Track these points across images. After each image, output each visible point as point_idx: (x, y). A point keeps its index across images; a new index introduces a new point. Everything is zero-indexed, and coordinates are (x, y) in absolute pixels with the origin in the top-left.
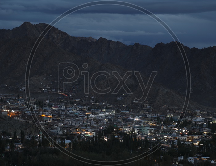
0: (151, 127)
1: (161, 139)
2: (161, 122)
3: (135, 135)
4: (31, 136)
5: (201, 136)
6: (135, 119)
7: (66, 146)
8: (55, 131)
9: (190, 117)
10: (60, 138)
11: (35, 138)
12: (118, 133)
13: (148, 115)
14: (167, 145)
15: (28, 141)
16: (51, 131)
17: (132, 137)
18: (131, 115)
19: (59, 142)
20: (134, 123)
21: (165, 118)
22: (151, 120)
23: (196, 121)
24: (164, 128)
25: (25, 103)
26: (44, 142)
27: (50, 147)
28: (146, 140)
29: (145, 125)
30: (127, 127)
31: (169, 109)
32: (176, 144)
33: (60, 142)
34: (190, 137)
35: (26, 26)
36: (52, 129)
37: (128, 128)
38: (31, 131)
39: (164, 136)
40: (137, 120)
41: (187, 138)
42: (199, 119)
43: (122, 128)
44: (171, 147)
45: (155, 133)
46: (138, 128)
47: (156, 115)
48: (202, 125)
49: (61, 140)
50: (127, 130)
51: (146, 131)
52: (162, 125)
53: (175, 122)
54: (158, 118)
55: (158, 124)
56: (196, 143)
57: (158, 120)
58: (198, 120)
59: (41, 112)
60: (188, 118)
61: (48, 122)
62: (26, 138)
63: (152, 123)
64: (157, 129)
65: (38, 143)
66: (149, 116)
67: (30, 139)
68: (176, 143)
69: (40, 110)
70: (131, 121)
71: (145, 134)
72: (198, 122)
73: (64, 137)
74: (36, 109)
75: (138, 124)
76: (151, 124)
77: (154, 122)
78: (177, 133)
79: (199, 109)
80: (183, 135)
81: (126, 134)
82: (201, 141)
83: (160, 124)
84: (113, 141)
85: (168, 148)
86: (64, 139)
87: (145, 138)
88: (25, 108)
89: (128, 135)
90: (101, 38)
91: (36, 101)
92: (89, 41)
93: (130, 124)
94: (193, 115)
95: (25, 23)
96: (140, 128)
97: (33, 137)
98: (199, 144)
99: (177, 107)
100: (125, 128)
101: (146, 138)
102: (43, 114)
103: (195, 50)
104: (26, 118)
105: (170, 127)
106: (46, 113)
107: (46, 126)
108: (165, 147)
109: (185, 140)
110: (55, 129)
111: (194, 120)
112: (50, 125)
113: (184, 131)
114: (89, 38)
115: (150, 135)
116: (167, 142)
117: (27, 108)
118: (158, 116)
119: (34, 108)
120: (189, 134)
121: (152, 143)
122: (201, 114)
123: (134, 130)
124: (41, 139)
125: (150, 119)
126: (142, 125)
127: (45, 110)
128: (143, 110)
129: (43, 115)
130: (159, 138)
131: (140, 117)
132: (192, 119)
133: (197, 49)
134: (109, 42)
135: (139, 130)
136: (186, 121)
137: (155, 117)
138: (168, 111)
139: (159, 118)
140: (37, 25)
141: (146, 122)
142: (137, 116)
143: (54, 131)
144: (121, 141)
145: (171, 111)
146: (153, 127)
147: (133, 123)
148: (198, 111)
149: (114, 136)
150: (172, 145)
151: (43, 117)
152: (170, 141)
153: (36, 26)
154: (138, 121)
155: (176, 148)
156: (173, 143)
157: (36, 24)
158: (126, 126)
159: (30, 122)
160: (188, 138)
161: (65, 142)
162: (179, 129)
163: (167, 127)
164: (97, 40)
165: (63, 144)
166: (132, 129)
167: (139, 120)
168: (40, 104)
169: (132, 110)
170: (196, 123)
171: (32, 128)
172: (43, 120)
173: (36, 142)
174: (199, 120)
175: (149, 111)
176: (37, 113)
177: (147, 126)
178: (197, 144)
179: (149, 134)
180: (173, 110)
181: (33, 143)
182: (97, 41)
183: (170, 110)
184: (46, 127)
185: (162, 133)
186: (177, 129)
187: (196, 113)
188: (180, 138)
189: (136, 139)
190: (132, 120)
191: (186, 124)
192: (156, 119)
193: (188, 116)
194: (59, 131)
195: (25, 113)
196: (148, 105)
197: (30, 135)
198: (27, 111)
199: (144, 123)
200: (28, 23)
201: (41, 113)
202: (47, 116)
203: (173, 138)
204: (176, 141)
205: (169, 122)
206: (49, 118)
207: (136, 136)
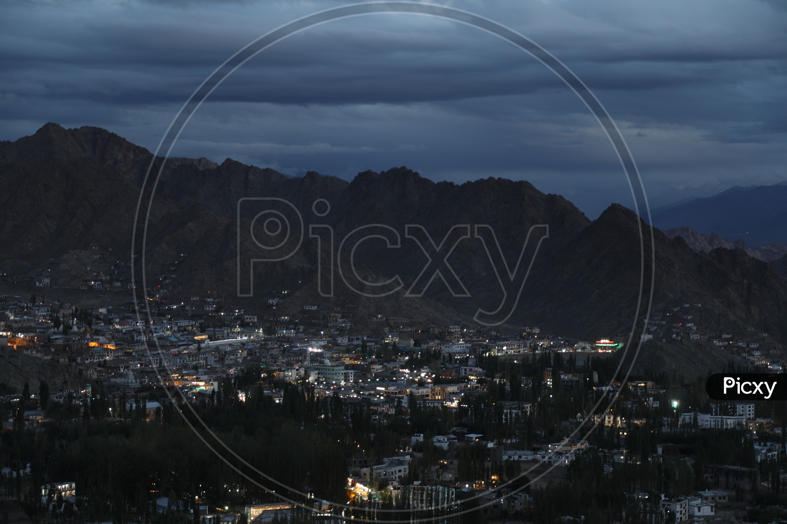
0: (347, 367)
1: (370, 394)
2: (370, 355)
3: (310, 388)
4: (65, 393)
5: (463, 385)
6: (310, 349)
7: (148, 416)
8: (123, 380)
9: (437, 341)
10: (135, 397)
11: (75, 398)
12: (270, 384)
13: (340, 340)
14: (384, 409)
15: (57, 405)
16: (113, 380)
17: (302, 390)
18: (301, 340)
19: (131, 406)
20: (308, 358)
21: (378, 346)
22: (348, 351)
23: (451, 351)
24: (377, 368)
25: (50, 316)
26: (97, 408)
27: (109, 419)
28: (335, 398)
29: (334, 364)
30: (292, 369)
31: (389, 325)
32: (406, 406)
33: (134, 406)
34: (438, 388)
35: (49, 132)
36: (114, 377)
37: (294, 371)
38: (65, 382)
39: (378, 388)
40: (316, 350)
41: (430, 390)
42: (459, 347)
43: (280, 370)
44: (393, 412)
45: (356, 382)
46: (318, 369)
47: (358, 339)
48: (464, 361)
49: (137, 402)
50: (291, 375)
51: (336, 377)
52: (373, 363)
53: (404, 355)
54: (364, 346)
55: (364, 360)
56: (452, 401)
57: (364, 351)
58: (455, 348)
59: (88, 336)
60: (433, 345)
61: (105, 361)
62: (54, 398)
63: (351, 359)
64: (362, 372)
65: (82, 410)
66: (343, 341)
67: (62, 400)
68: (405, 403)
69: (85, 333)
70: (301, 355)
71: (333, 385)
72: (455, 354)
73: (144, 394)
74: (75, 329)
75: (317, 361)
76: (348, 361)
77: (354, 356)
78: (408, 380)
79: (456, 323)
80: (422, 384)
81: (290, 384)
82: (463, 398)
83: (369, 360)
84: (260, 402)
85: (386, 416)
86: (144, 399)
87: (334, 393)
88: (48, 328)
89: (295, 388)
90: (228, 161)
91: (76, 310)
92: (201, 168)
93: (297, 361)
94: (444, 337)
95: (47, 126)
96: (322, 371)
97: (70, 397)
98: (459, 404)
99: (406, 321)
100: (288, 370)
101: (337, 393)
102: (92, 341)
103: (446, 186)
104: (53, 350)
105: (390, 365)
106: (101, 338)
107: (99, 369)
108: (381, 413)
109: (427, 396)
110: (121, 375)
111: (445, 350)
112: (111, 367)
113: (423, 375)
114: (200, 160)
115: (345, 387)
116: (384, 402)
117: (54, 327)
118: (363, 340)
119: (71, 328)
120: (436, 382)
121: (350, 403)
122: (463, 336)
123: (307, 376)
124: (89, 400)
125: (345, 348)
126: (328, 362)
127: (98, 332)
128: (327, 327)
129: (93, 344)
130: (367, 393)
131: (322, 343)
132: (443, 348)
133: (452, 184)
134: (248, 169)
135: (319, 374)
136: (428, 351)
137: (356, 343)
138: (387, 329)
139: (366, 346)
140: (76, 129)
141: (335, 355)
142: (314, 343)
143: (119, 380)
144: (277, 401)
145: (393, 329)
146: (353, 367)
147: (305, 358)
148: (455, 329)
149: (261, 390)
150: (396, 407)
151: (94, 347)
152: (393, 400)
153: (73, 132)
154: (317, 353)
155: (406, 415)
156: (400, 402)
157: (73, 128)
158: (289, 366)
159: (61, 360)
160: (433, 390)
161: (145, 406)
162: (412, 370)
163: (384, 367)
164: (220, 164)
165: (142, 412)
166: (302, 372)
167: (319, 351)
168: (86, 317)
169: (302, 328)
170: (451, 356)
171: (67, 375)
172: (92, 356)
173: (79, 407)
174: (458, 349)
175: (342, 332)
176: (79, 340)
177: (337, 366)
178: (455, 404)
179: (343, 383)
180: (398, 327)
181: (72, 411)
182: (219, 168)
183: (391, 327)
184: (100, 372)
185: (374, 380)
186: (407, 371)
187: (450, 333)
188: (415, 391)
189: (313, 397)
190: (303, 353)
191: (428, 359)
192: (360, 349)
193: (433, 340)
194: (131, 380)
195: (49, 340)
196: (340, 315)
197: (61, 391)
198: (54, 333)
199: (331, 359)
200: (54, 125)
201: (88, 340)
202: (101, 344)
203: (400, 393)
204: (406, 398)
205: (388, 354)
206: (107, 349)
207: (313, 388)
